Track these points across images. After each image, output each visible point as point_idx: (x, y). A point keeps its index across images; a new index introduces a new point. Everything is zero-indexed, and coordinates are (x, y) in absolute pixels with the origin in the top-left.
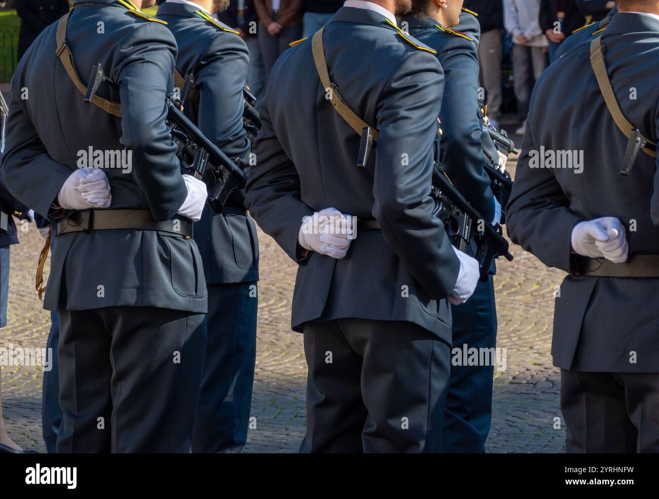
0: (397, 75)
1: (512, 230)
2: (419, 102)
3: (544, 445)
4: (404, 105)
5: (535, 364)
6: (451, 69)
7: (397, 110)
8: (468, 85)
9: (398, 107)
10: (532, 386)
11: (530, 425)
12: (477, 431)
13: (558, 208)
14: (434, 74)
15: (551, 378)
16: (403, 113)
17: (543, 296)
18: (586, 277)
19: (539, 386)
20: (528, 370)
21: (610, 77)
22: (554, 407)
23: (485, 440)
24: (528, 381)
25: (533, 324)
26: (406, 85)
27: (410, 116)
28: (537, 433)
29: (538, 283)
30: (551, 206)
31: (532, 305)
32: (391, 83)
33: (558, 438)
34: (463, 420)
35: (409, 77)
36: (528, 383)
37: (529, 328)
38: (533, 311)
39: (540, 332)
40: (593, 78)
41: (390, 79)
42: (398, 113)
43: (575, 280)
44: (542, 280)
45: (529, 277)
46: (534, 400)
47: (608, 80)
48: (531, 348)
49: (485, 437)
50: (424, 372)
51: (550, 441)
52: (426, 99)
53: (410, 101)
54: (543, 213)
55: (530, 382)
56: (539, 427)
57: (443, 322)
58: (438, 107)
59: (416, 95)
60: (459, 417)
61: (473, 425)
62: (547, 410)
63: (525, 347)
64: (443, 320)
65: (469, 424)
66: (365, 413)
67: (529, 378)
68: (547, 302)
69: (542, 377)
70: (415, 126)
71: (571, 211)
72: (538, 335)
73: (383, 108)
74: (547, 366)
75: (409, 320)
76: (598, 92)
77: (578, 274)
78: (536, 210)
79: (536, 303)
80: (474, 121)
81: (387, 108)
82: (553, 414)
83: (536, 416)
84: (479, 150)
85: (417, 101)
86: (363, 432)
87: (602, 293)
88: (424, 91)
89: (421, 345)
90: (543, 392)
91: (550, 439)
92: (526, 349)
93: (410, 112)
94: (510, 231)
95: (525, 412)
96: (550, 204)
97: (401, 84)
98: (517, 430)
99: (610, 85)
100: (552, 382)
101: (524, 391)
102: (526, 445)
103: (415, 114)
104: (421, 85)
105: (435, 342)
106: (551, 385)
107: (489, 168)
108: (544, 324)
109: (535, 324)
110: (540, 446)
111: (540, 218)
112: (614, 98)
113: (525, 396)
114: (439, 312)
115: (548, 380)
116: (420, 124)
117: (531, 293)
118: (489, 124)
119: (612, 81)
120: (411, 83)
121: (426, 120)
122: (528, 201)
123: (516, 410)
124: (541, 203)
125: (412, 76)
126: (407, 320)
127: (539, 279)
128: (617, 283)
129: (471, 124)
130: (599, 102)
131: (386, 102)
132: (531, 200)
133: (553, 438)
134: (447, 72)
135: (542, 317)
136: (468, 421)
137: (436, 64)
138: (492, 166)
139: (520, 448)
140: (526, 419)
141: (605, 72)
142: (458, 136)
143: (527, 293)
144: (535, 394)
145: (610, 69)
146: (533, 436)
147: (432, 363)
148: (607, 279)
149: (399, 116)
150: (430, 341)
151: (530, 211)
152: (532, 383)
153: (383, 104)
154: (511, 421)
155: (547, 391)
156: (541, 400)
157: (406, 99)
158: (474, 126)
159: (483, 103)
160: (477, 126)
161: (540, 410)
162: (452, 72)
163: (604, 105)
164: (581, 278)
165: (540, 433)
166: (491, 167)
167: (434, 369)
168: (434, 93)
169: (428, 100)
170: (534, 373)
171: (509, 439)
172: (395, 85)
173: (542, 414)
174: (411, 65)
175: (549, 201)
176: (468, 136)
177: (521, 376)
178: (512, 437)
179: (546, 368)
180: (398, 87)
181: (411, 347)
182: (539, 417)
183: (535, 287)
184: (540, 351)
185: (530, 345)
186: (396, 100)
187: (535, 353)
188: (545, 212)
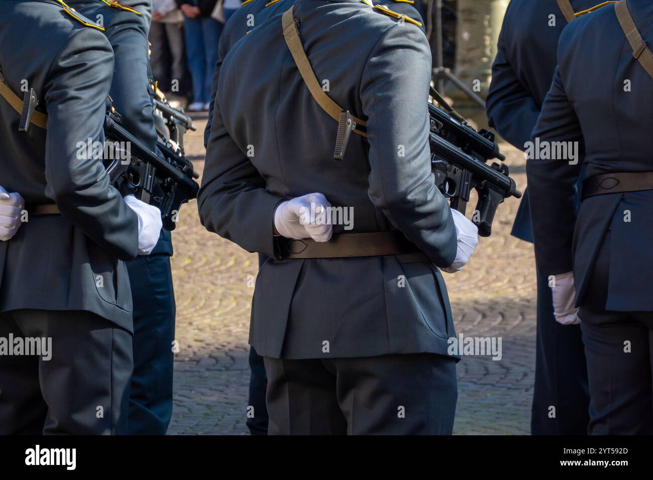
0: (64, 54)
1: (207, 216)
2: (88, 82)
3: (214, 424)
4: (72, 84)
5: (196, 340)
6: (118, 44)
7: (67, 90)
8: (137, 60)
9: (66, 87)
10: (195, 363)
11: (198, 404)
12: (158, 418)
13: (255, 190)
14: (103, 52)
15: (213, 354)
16: (72, 93)
17: (197, 271)
18: (290, 260)
19: (202, 362)
20: (189, 347)
21: (307, 53)
22: (220, 385)
23: (167, 427)
24: (191, 358)
25: (189, 300)
26: (75, 64)
27: (79, 96)
28: (205, 412)
29: (190, 257)
30: (247, 188)
31: (187, 280)
32: (58, 62)
33: (228, 417)
34: (144, 407)
35: (76, 56)
36: (191, 360)
37: (186, 303)
38: (188, 286)
39: (198, 307)
40: (288, 55)
41: (56, 57)
42: (67, 93)
43: (278, 264)
44: (194, 254)
45: (180, 251)
46: (198, 378)
47: (305, 56)
48: (191, 324)
49: (168, 423)
50: (104, 363)
51: (219, 420)
52: (96, 79)
53: (79, 81)
54: (240, 195)
55: (193, 359)
56: (207, 405)
57: (122, 309)
58: (107, 86)
59: (86, 74)
60: (140, 405)
61: (154, 412)
62: (213, 388)
63: (184, 323)
64: (122, 307)
65: (150, 411)
66: (46, 408)
67: (191, 355)
68: (201, 276)
69: (204, 353)
70: (85, 106)
71: (269, 192)
72: (196, 311)
73: (51, 88)
74: (208, 342)
75: (86, 309)
76: (296, 69)
77: (280, 257)
78: (231, 194)
79: (190, 277)
80: (144, 97)
81: (57, 88)
82: (219, 392)
83: (203, 394)
84: (151, 127)
85: (88, 80)
86: (44, 429)
87: (310, 275)
88: (94, 70)
89: (99, 335)
90: (208, 370)
91: (220, 417)
92: (185, 325)
93: (80, 92)
94: (204, 218)
95: (191, 391)
96: (245, 186)
97: (69, 63)
98: (186, 410)
99: (308, 62)
100: (215, 358)
101: (188, 368)
102: (196, 425)
103: (86, 95)
104: (90, 64)
105: (116, 330)
106: (214, 361)
107: (162, 146)
108: (201, 299)
109: (192, 299)
110: (211, 425)
111: (237, 201)
112: (313, 74)
113: (189, 374)
114: (118, 298)
115: (210, 356)
116: (91, 104)
117: (185, 268)
118: (166, 101)
119: (310, 57)
120: (81, 61)
121: (96, 100)
122: (221, 185)
123: (182, 389)
124: (234, 186)
125: (80, 54)
126: (83, 309)
127: (191, 253)
128: (326, 265)
129: (142, 100)
130: (295, 81)
131: (55, 82)
132: (225, 183)
133: (223, 417)
134: (115, 47)
135: (198, 292)
136: (149, 409)
137: (105, 42)
138: (164, 144)
139: (190, 428)
140: (192, 398)
141: (302, 48)
142: (129, 113)
143: (180, 268)
144: (199, 372)
145: (306, 45)
146: (203, 415)
147: (114, 353)
148: (313, 260)
149: (69, 96)
150: (110, 330)
151: (225, 195)
152: (195, 361)
153: (51, 85)
154: (178, 401)
155: (212, 368)
156: (206, 377)
157: (75, 78)
158: (145, 102)
159: (152, 79)
160: (149, 102)
161: (206, 388)
162: (119, 48)
163: (302, 81)
164: (284, 261)
165: (209, 412)
166: (164, 146)
167: (116, 359)
168: (104, 71)
169: (99, 79)
170: (196, 350)
171: (178, 420)
172: (62, 64)
173: (209, 392)
174: (79, 42)
175: (243, 183)
176: (139, 113)
177: (184, 353)
178: (181, 417)
179: (208, 345)
180: (67, 66)
181: (90, 338)
182: (206, 396)
183: (187, 261)
184: (200, 327)
185: (188, 321)
186: (65, 79)
187: (195, 329)
188: (242, 194)
